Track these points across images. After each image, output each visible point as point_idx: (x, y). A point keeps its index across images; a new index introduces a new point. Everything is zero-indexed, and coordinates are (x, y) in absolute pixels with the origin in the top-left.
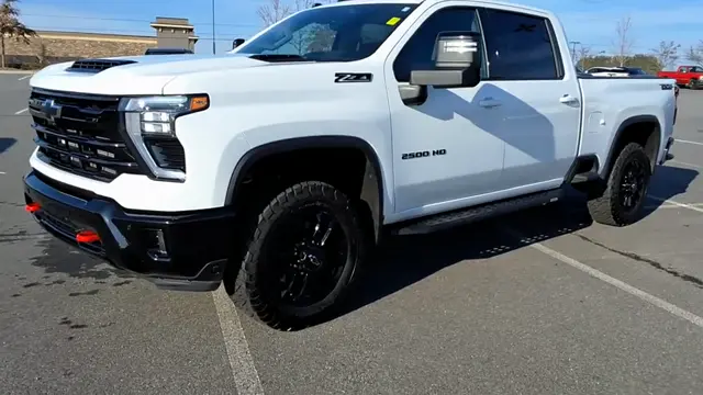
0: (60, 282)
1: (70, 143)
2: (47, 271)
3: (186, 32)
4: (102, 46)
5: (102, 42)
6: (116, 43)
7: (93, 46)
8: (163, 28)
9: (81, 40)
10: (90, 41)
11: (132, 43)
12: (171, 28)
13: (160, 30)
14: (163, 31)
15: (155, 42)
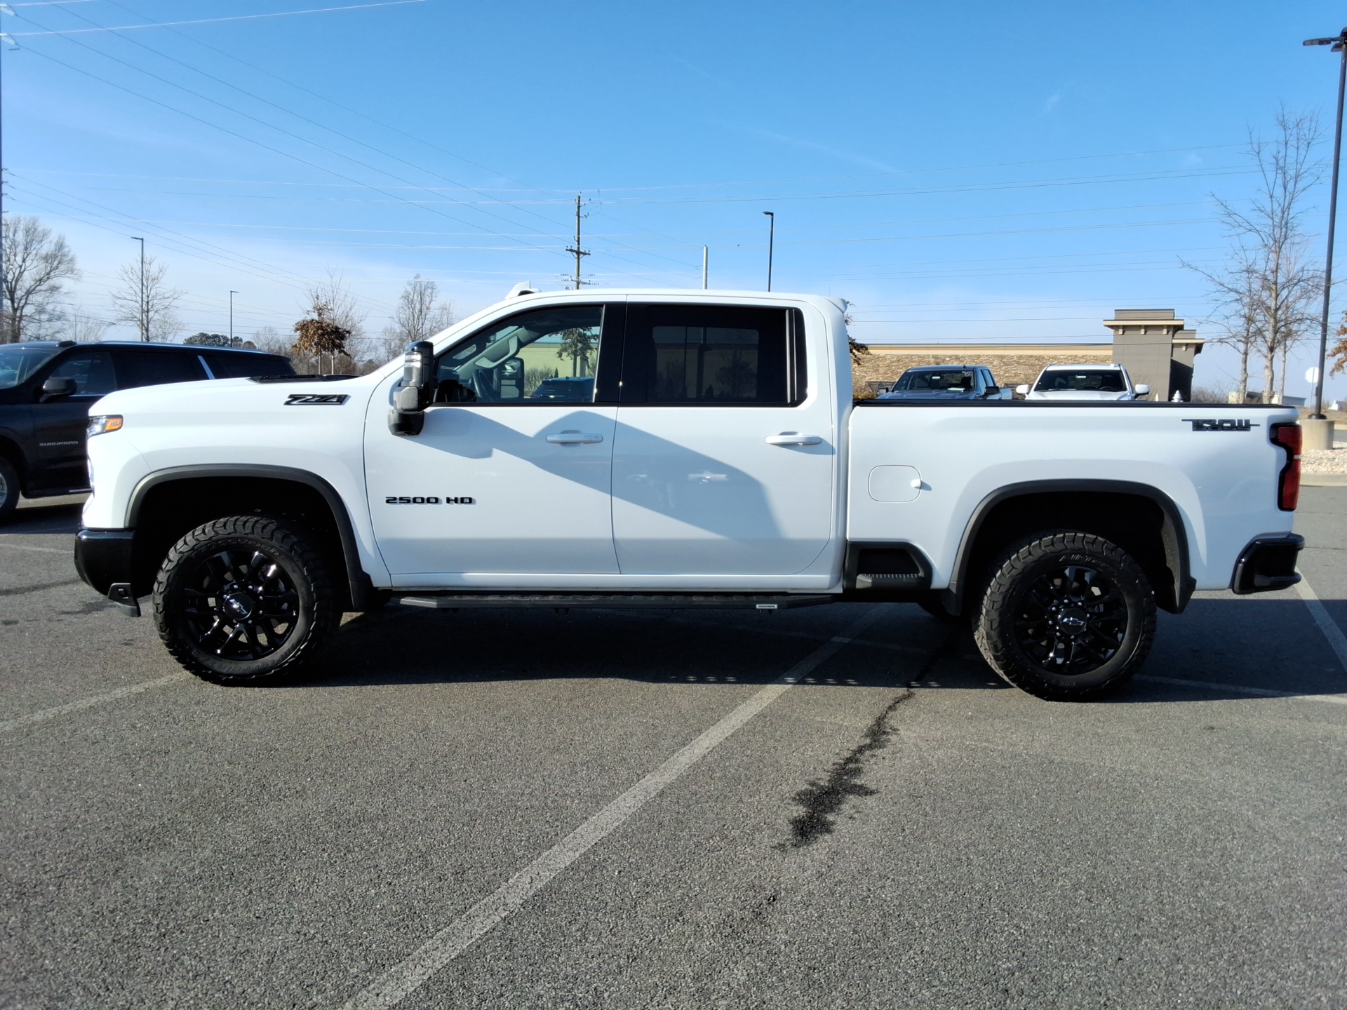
3: (1168, 332)
4: (1018, 363)
5: (1020, 357)
6: (1043, 358)
7: (1005, 364)
8: (1125, 328)
9: (987, 356)
10: (1001, 356)
11: (1069, 356)
12: (1139, 327)
13: (1121, 331)
14: (1126, 333)
15: (1110, 353)
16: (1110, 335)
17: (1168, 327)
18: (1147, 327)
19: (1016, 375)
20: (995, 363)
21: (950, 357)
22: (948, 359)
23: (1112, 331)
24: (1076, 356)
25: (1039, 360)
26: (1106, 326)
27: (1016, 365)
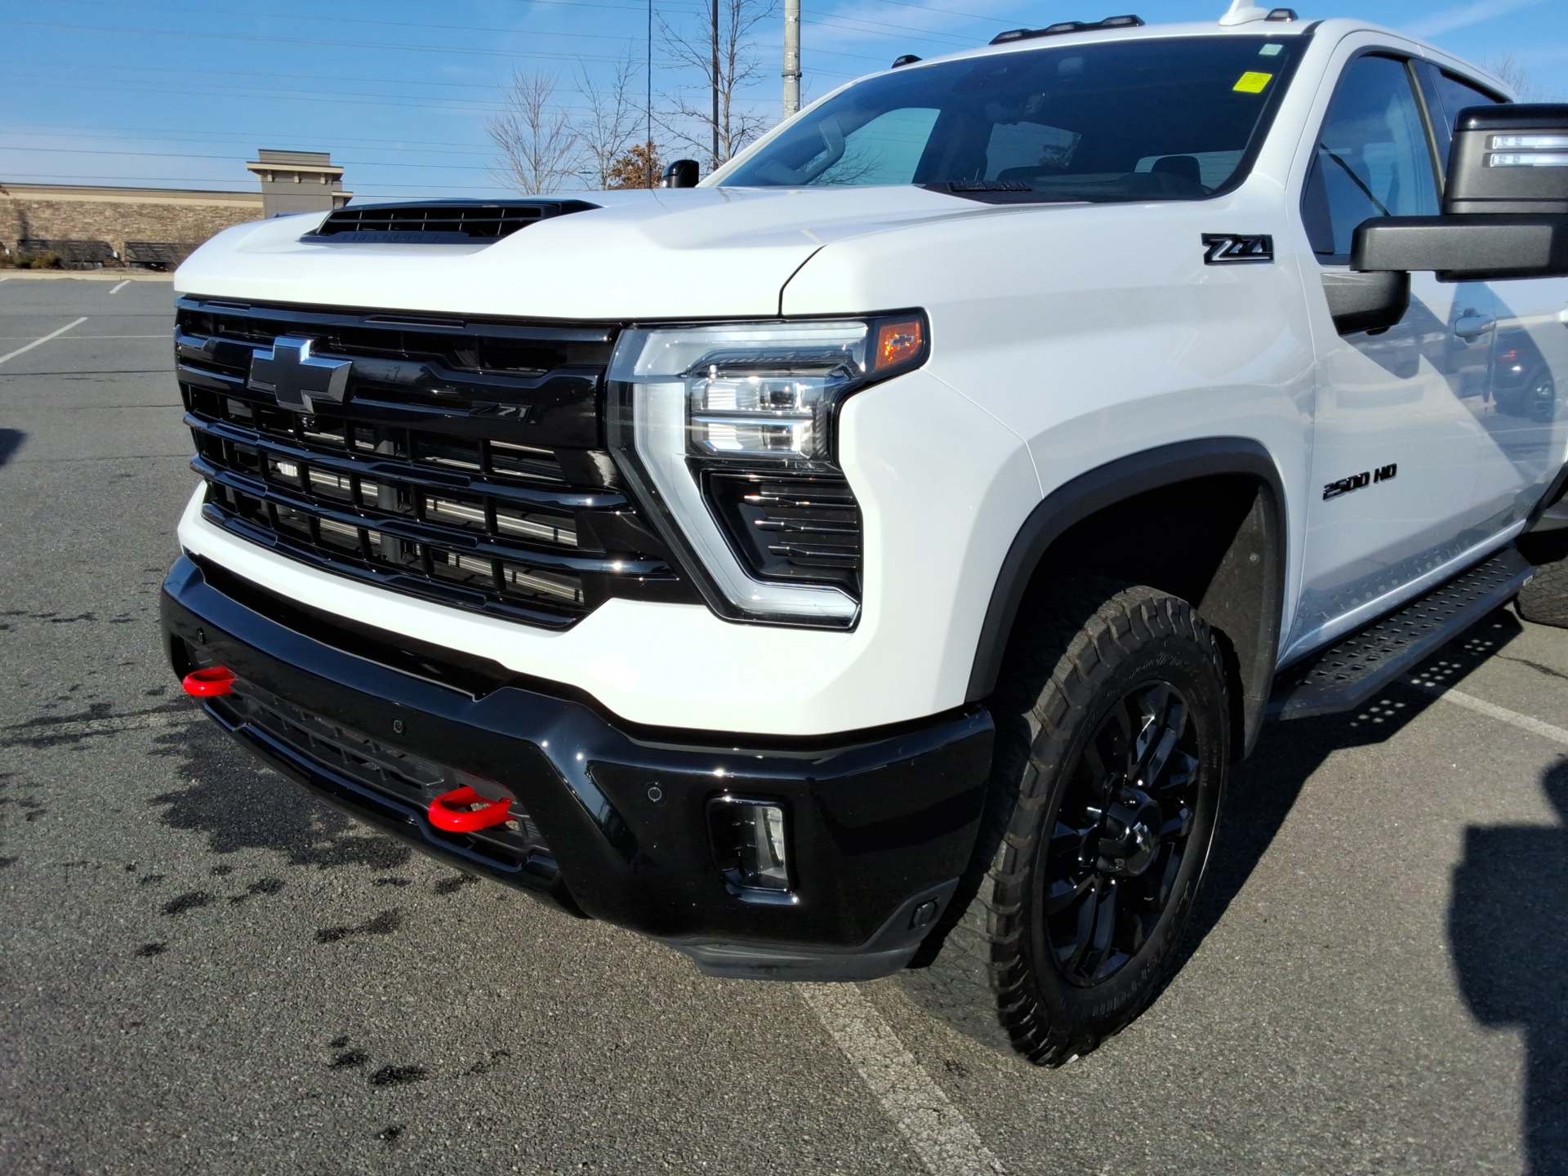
0: (271, 886)
1: (316, 477)
2: (220, 847)
3: (326, 181)
4: (141, 214)
5: (142, 206)
6: (174, 208)
7: (123, 216)
8: (274, 173)
9: (94, 203)
10: (115, 204)
11: (207, 207)
12: (291, 174)
13: (270, 178)
14: (276, 180)
15: (260, 205)
16: (256, 183)
17: (326, 175)
18: (301, 174)
19: (139, 231)
20: (107, 213)
21: (38, 203)
22: (35, 206)
23: (258, 177)
24: (217, 207)
25: (167, 210)
26: (249, 169)
27: (138, 217)
